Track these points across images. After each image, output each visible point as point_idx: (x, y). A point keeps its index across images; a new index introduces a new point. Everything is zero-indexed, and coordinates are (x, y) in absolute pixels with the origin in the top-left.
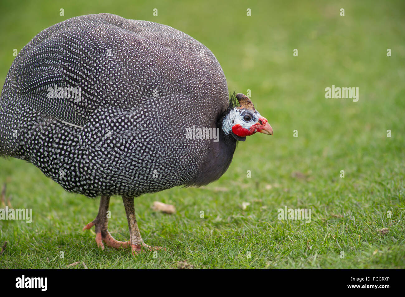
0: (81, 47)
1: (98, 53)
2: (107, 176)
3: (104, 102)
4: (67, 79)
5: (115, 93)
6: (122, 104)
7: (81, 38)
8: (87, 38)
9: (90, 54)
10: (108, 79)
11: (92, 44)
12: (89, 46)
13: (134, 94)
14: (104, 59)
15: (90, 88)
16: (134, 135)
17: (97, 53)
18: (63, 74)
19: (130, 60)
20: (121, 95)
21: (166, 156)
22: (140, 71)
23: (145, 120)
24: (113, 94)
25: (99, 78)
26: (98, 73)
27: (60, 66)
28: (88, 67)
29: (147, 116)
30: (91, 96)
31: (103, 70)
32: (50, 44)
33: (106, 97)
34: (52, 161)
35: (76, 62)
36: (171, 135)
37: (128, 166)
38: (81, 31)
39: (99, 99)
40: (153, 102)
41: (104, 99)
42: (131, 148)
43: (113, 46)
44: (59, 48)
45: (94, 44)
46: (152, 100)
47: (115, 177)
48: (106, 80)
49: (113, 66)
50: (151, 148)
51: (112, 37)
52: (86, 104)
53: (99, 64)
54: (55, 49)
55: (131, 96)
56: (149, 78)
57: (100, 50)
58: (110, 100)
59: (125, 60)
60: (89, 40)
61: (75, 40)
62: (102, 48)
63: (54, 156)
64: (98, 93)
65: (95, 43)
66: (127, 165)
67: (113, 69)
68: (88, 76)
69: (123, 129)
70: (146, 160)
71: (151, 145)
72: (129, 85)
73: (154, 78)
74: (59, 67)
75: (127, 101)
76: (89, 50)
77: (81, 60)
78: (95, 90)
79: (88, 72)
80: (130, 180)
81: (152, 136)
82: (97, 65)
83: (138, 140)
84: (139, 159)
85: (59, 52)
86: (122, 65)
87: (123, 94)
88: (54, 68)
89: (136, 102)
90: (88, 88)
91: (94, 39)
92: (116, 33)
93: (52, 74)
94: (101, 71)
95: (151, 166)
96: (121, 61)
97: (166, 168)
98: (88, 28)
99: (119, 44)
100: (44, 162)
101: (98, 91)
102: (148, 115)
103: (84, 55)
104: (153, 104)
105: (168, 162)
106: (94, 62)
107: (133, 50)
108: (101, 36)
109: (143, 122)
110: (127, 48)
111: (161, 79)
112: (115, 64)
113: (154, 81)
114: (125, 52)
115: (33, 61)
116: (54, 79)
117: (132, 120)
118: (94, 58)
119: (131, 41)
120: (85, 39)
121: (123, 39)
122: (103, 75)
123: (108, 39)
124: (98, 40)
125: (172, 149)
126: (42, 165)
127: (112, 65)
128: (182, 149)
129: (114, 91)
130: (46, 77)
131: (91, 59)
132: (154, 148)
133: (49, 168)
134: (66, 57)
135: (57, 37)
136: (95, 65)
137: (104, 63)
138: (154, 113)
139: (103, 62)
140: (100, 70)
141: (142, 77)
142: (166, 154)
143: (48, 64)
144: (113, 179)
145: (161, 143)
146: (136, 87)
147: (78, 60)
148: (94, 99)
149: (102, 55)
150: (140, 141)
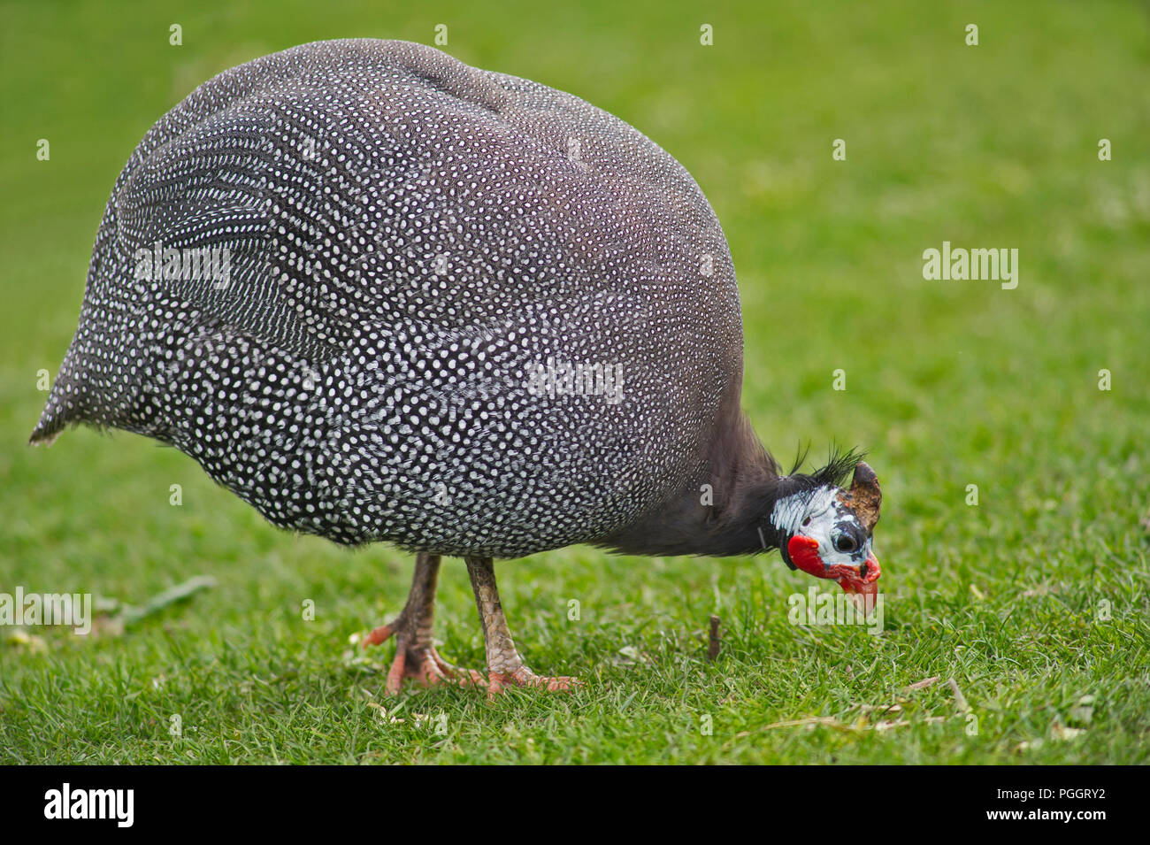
0: (327, 145)
1: (376, 167)
2: (388, 500)
3: (386, 305)
4: (282, 231)
5: (420, 283)
6: (438, 313)
7: (328, 120)
8: (345, 121)
9: (352, 168)
10: (401, 242)
11: (359, 139)
12: (349, 146)
13: (476, 287)
14: (391, 185)
15: (347, 264)
16: (485, 397)
17: (371, 167)
18: (270, 216)
19: (467, 192)
20: (439, 289)
21: (571, 467)
22: (495, 225)
23: (518, 357)
24: (414, 284)
25: (376, 238)
26: (374, 225)
27: (264, 194)
28: (344, 204)
29: (526, 349)
30: (349, 285)
31: (389, 216)
32: (235, 128)
33: (394, 294)
34: (238, 442)
35: (310, 187)
36: (592, 408)
37: (455, 481)
38: (328, 98)
39: (372, 296)
40: (542, 311)
41: (387, 298)
42: (471, 432)
43: (419, 149)
44: (263, 141)
45: (364, 141)
46: (540, 307)
47: (411, 506)
48: (397, 245)
49: (418, 207)
50: (529, 439)
51: (416, 121)
52: (334, 305)
53: (376, 199)
54: (250, 143)
55: (467, 294)
56: (523, 247)
57: (383, 160)
58: (404, 301)
59: (452, 192)
60: (351, 127)
61: (309, 123)
62: (387, 152)
63: (245, 430)
64: (371, 281)
65: (368, 137)
66: (452, 478)
67: (416, 213)
68: (343, 230)
69: (452, 380)
70: (512, 471)
71: (532, 430)
72: (463, 262)
73: (536, 246)
74: (261, 194)
75: (454, 307)
76: (350, 156)
77: (326, 182)
78: (362, 269)
79: (345, 218)
80: (452, 517)
81: (536, 404)
82: (372, 201)
83: (495, 414)
84: (491, 466)
85: (261, 155)
86: (444, 205)
87: (443, 285)
88: (246, 196)
89: (480, 309)
90: (340, 262)
91: (367, 125)
92: (428, 111)
93: (238, 214)
94: (382, 219)
95: (525, 487)
96: (440, 194)
97: (566, 497)
98: (350, 89)
99: (438, 146)
100: (214, 445)
101: (372, 274)
102: (530, 346)
103: (334, 171)
104: (544, 316)
105: (576, 484)
106: (362, 190)
107: (476, 165)
108: (387, 118)
109: (513, 364)
110: (461, 157)
111: (556, 250)
112: (424, 200)
113: (536, 255)
114: (453, 168)
115: (186, 172)
116: (244, 228)
117: (482, 356)
118: (363, 180)
119: (470, 137)
120: (338, 124)
121: (449, 132)
122: (388, 230)
123: (404, 127)
124: (377, 129)
125: (592, 452)
126: (210, 451)
127: (415, 203)
128: (618, 452)
129: (419, 278)
130: (220, 219)
131: (353, 183)
132: (540, 440)
133: (227, 462)
134: (283, 171)
135: (257, 108)
136: (366, 200)
137: (392, 197)
138: (545, 342)
139: (388, 194)
140: (378, 215)
141: (502, 243)
142: (571, 460)
143: (227, 182)
144: (405, 508)
145: (561, 427)
146: (485, 268)
147: (317, 180)
148: (358, 295)
149: (388, 173)
150: (500, 417)
